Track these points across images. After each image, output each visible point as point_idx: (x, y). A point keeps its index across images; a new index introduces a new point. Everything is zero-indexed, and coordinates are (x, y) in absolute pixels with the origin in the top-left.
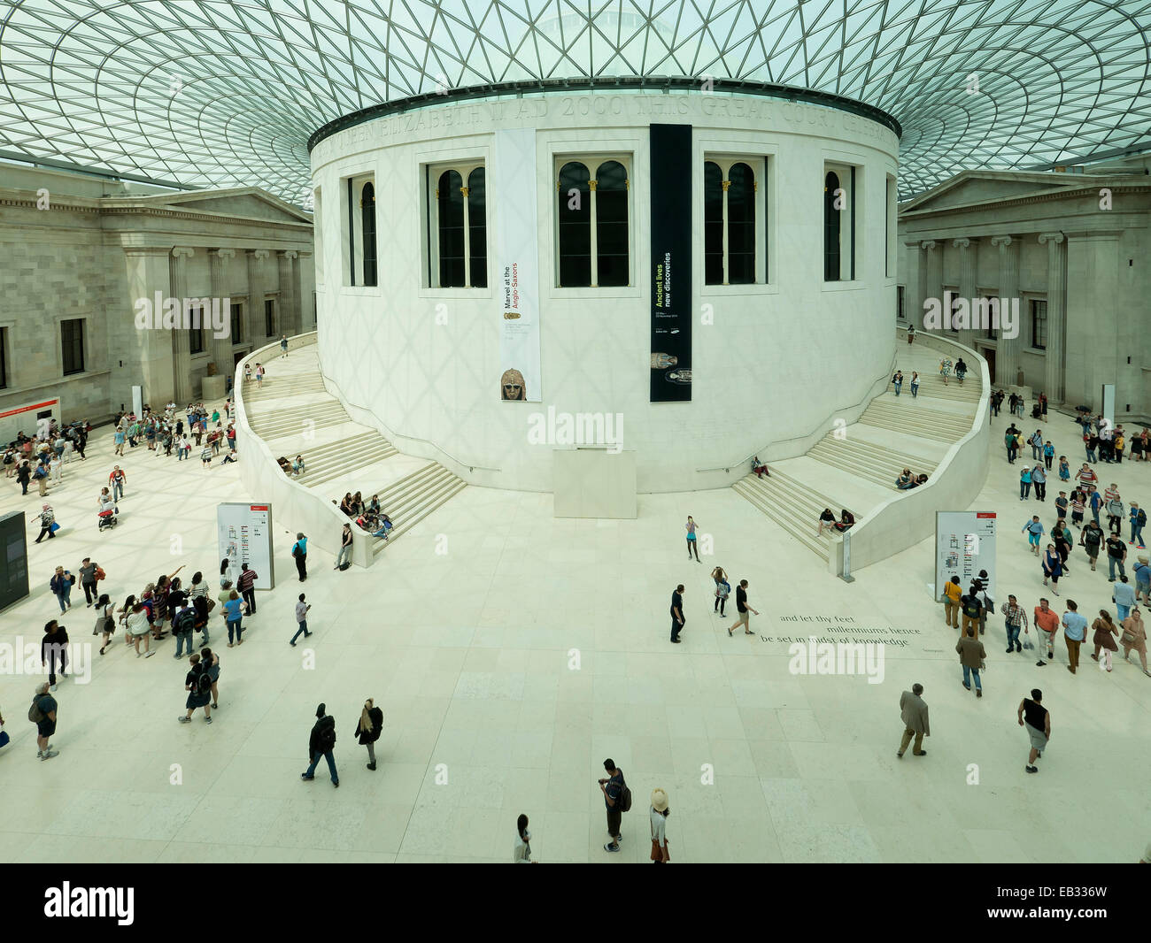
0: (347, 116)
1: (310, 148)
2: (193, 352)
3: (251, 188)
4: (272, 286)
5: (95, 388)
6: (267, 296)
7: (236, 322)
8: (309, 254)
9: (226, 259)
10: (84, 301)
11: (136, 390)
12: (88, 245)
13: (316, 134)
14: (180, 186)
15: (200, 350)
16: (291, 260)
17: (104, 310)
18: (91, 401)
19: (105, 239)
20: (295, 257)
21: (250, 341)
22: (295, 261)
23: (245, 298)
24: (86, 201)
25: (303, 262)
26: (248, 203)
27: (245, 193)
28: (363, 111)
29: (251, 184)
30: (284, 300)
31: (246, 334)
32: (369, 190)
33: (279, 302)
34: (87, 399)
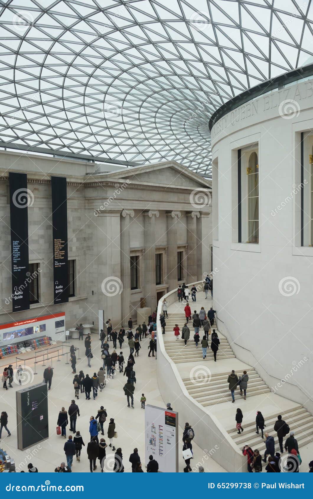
0: (238, 96)
1: (211, 127)
2: (132, 288)
3: (170, 162)
4: (182, 241)
5: (80, 308)
6: (179, 247)
7: (158, 267)
8: (207, 214)
9: (154, 217)
10: (75, 248)
11: (101, 312)
12: (78, 209)
13: (214, 115)
14: (127, 163)
15: (136, 288)
16: (195, 218)
17: (85, 254)
18: (77, 317)
19: (86, 205)
20: (198, 217)
21: (167, 283)
22: (199, 220)
23: (165, 249)
24: (77, 178)
25: (204, 220)
26: (168, 174)
27: (166, 166)
28: (250, 90)
29: (170, 159)
30: (191, 252)
31: (165, 278)
32: (254, 158)
33: (187, 253)
34: (75, 315)
